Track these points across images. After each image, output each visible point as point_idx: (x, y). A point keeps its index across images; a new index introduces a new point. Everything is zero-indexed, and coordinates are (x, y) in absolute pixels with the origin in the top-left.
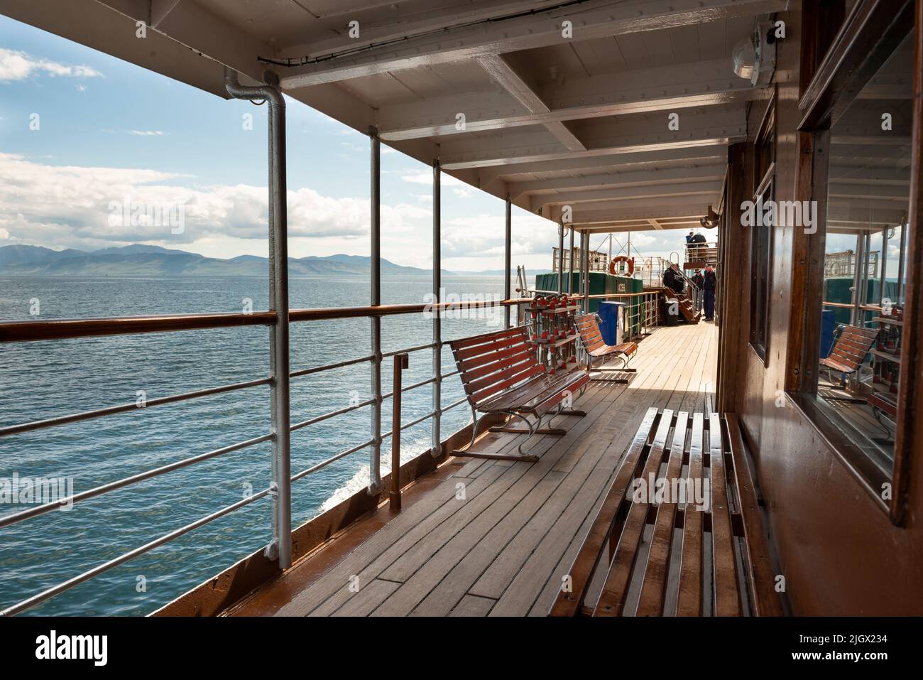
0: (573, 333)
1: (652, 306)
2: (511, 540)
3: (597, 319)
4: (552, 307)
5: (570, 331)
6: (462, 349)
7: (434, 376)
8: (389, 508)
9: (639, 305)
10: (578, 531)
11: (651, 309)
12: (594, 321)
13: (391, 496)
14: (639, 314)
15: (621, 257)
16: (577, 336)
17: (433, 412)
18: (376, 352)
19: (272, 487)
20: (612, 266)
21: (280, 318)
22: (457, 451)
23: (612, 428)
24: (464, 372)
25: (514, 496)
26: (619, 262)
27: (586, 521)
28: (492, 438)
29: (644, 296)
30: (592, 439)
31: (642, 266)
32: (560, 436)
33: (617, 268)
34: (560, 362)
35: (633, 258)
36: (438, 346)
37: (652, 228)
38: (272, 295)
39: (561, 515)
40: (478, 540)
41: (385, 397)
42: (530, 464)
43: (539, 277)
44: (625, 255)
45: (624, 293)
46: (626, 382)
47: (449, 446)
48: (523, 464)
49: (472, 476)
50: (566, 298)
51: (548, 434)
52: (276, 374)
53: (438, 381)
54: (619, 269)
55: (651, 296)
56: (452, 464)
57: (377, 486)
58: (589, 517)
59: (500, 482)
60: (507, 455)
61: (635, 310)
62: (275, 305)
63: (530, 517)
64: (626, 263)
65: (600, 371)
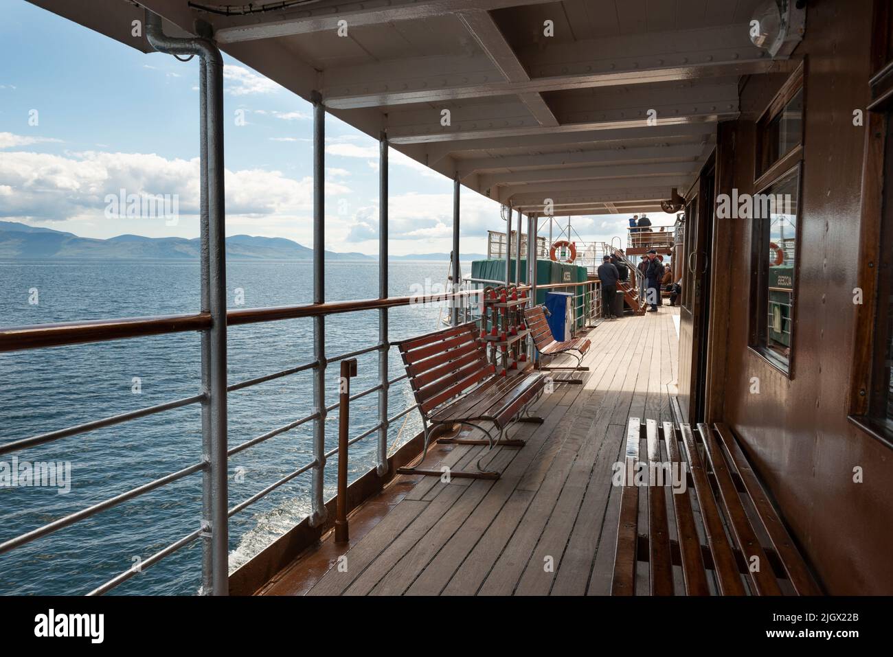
0: (523, 328)
1: (596, 296)
2: (486, 578)
3: (545, 312)
4: (504, 300)
5: (519, 326)
6: (411, 350)
7: (380, 383)
8: (334, 541)
9: (584, 294)
10: (560, 564)
11: (596, 299)
12: (542, 314)
13: (337, 527)
14: (584, 305)
15: (563, 242)
16: (528, 331)
17: (379, 423)
18: (320, 358)
19: (204, 527)
20: (553, 251)
21: (216, 322)
22: (405, 467)
23: (575, 437)
24: (414, 377)
25: (479, 521)
26: (560, 247)
27: (567, 551)
28: (441, 451)
29: (588, 285)
30: (557, 450)
31: (583, 252)
32: (519, 448)
33: (558, 253)
34: (510, 361)
35: (574, 243)
36: (384, 347)
37: (607, 212)
38: (205, 294)
39: (537, 544)
40: (447, 580)
41: (330, 409)
42: (491, 483)
43: (475, 264)
44: (565, 239)
45: (568, 282)
46: (580, 382)
47: (395, 463)
48: (482, 482)
49: (427, 498)
50: (515, 290)
51: (504, 445)
52: (210, 390)
53: (384, 387)
54: (560, 254)
55: (596, 284)
56: (401, 484)
57: (320, 515)
58: (569, 545)
59: (460, 505)
60: (461, 472)
61: (580, 301)
62: (209, 305)
63: (502, 548)
64: (567, 248)
65: (549, 369)
